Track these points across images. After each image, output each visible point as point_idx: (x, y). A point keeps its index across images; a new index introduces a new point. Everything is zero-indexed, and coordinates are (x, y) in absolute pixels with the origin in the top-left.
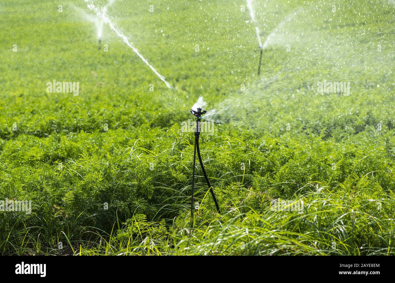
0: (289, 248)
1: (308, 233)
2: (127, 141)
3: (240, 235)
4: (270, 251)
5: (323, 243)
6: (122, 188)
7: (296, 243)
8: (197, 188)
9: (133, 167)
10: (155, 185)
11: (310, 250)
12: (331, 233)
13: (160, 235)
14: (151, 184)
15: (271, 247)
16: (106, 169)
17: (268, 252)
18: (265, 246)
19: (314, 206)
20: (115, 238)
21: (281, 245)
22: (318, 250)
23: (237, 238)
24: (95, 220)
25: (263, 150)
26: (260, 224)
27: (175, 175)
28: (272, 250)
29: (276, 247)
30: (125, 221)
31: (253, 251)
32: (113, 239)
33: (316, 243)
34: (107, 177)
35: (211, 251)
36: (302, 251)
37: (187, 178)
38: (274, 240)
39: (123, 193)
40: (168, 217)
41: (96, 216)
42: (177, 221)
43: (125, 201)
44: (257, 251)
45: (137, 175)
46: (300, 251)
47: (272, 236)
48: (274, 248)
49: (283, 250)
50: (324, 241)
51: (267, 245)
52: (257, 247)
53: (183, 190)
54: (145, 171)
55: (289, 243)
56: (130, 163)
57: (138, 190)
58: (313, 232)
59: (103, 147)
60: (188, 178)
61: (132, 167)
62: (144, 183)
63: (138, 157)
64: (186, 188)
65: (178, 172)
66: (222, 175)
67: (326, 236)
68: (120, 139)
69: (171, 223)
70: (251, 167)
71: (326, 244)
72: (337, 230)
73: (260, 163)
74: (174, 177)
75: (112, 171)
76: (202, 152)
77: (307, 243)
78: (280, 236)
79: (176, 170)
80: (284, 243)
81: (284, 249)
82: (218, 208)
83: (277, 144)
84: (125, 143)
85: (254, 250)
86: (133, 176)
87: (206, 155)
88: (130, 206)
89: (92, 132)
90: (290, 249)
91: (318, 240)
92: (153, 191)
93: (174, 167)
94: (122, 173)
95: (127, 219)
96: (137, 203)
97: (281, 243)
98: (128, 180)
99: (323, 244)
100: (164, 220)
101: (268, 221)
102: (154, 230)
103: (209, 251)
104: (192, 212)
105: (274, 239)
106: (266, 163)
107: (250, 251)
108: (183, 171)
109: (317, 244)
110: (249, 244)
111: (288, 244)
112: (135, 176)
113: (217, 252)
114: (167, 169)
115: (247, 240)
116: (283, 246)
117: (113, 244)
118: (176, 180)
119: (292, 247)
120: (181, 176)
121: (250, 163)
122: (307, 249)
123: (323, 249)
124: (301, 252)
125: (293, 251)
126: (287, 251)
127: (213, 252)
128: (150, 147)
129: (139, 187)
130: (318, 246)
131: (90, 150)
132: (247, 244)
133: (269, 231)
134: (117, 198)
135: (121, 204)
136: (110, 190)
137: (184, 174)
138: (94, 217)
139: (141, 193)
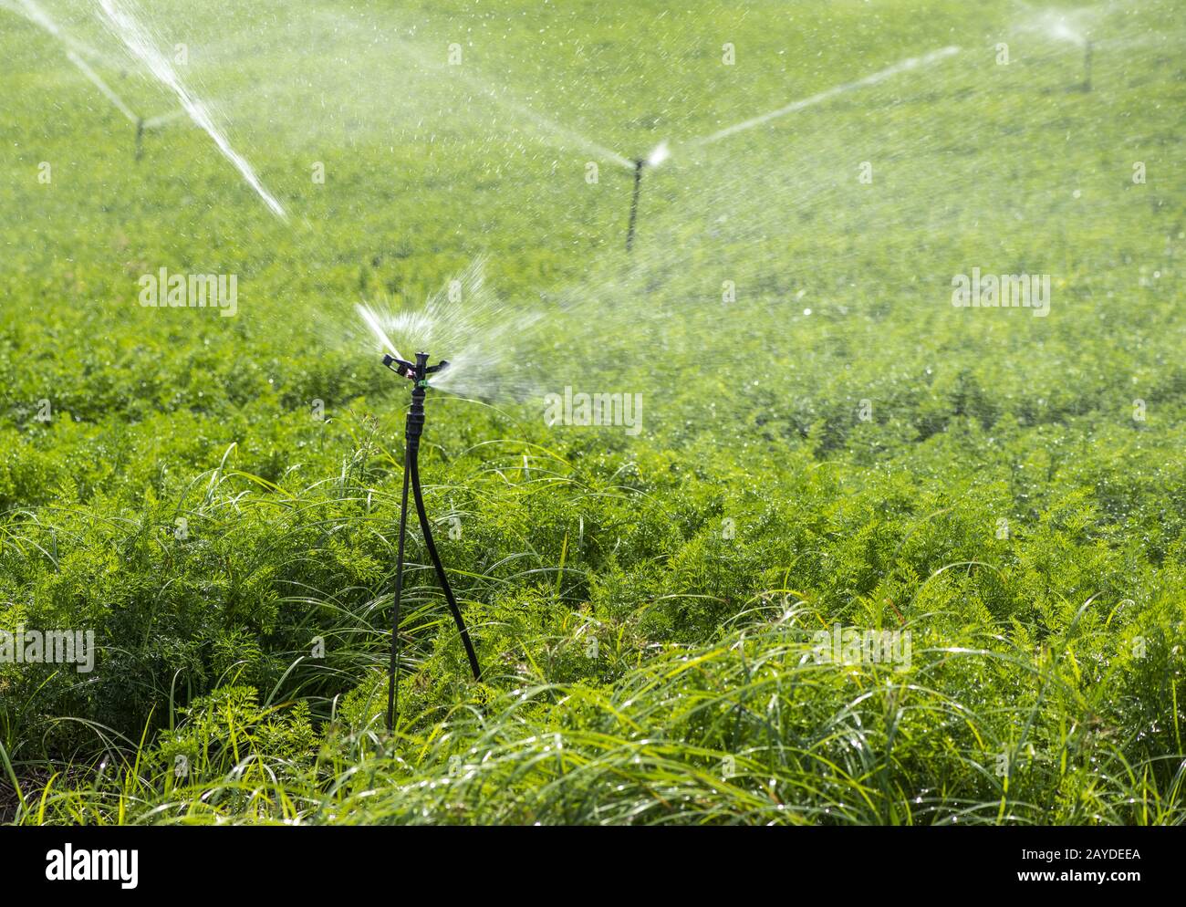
0: (687, 798)
1: (751, 750)
2: (204, 449)
3: (535, 753)
4: (629, 807)
5: (798, 783)
6: (180, 600)
7: (710, 780)
8: (416, 604)
9: (217, 534)
10: (283, 591)
11: (753, 806)
12: (824, 754)
13: (293, 750)
14: (272, 588)
15: (632, 794)
16: (132, 540)
17: (622, 809)
18: (614, 790)
19: (771, 666)
20: (153, 755)
21: (666, 788)
22: (780, 807)
23: (525, 765)
24: (93, 697)
25: (627, 484)
26: (598, 720)
27: (345, 562)
28: (636, 804)
29: (648, 794)
30: (185, 705)
31: (576, 806)
32: (145, 757)
33: (773, 783)
34: (135, 557)
35: (442, 803)
36: (730, 809)
37: (384, 571)
38: (643, 773)
39: (182, 616)
40: (322, 693)
41: (96, 684)
42: (346, 705)
43: (186, 637)
44: (586, 806)
45: (227, 559)
46: (722, 808)
47: (637, 760)
48: (641, 796)
49: (667, 804)
50: (799, 778)
51: (621, 788)
52: (588, 794)
53: (372, 608)
54: (252, 546)
55: (690, 783)
56: (206, 521)
57: (230, 606)
58: (765, 748)
59: (128, 469)
60: (387, 569)
61: (214, 533)
62: (249, 583)
63: (235, 502)
64: (378, 603)
65: (357, 551)
66: (493, 563)
67: (807, 763)
68: (182, 445)
69: (327, 708)
70: (586, 539)
71: (807, 786)
72: (843, 744)
73: (614, 526)
74: (343, 569)
75: (151, 544)
76: (428, 492)
77: (745, 783)
78: (660, 759)
79: (349, 545)
80: (674, 782)
81: (672, 802)
82: (476, 670)
83: (672, 468)
84: (198, 458)
85: (576, 801)
86: (214, 561)
87: (447, 501)
88: (206, 653)
89: (99, 420)
90: (691, 801)
91: (782, 774)
92: (276, 611)
93: (344, 536)
94: (181, 551)
95: (193, 697)
96: (227, 644)
97: (662, 783)
98: (198, 572)
99: (797, 787)
100: (306, 702)
101: (626, 712)
102: (274, 733)
103: (437, 802)
104: (392, 679)
105: (642, 768)
106: (633, 529)
107: (564, 805)
108: (372, 548)
109: (778, 786)
110: (562, 784)
111: (685, 786)
112: (222, 561)
113: (462, 806)
114: (321, 541)
115: (557, 767)
116: (670, 790)
117: (147, 775)
118: (350, 574)
119: (699, 794)
120: (365, 566)
121: (582, 527)
122: (744, 804)
123: (797, 801)
124: (726, 812)
125: (702, 807)
126: (683, 807)
127: (448, 806)
128: (273, 471)
129: (234, 598)
130: (780, 792)
131: (89, 477)
132: (556, 783)
133: (627, 745)
134: (164, 629)
135: (173, 648)
136: (142, 601)
137: (376, 557)
138: (90, 687)
139: (237, 612)
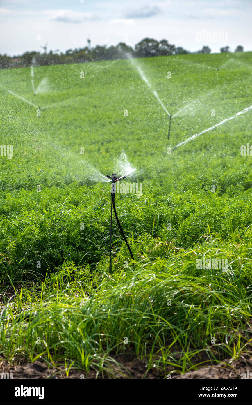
0: (188, 290)
1: (204, 277)
2: (60, 197)
3: (148, 279)
4: (173, 292)
6: (55, 238)
7: (194, 285)
8: (116, 238)
9: (64, 221)
10: (82, 236)
11: (205, 291)
12: (223, 277)
13: (85, 277)
14: (79, 235)
15: (174, 289)
16: (42, 223)
17: (172, 293)
18: (169, 288)
20: (49, 280)
21: (182, 287)
22: (212, 291)
23: (146, 282)
24: (33, 264)
26: (164, 269)
27: (97, 227)
28: (175, 291)
29: (178, 289)
30: (57, 267)
31: (159, 292)
32: (47, 280)
34: (43, 228)
35: (125, 293)
36: (199, 292)
37: (107, 230)
38: (176, 283)
39: (55, 243)
40: (92, 262)
41: (34, 261)
42: (99, 265)
43: (57, 249)
44: (162, 292)
45: (67, 227)
46: (197, 292)
47: (175, 280)
48: (176, 289)
49: (183, 292)
50: (217, 283)
51: (171, 287)
52: (162, 289)
53: (104, 240)
54: (73, 224)
55: (189, 285)
56: (61, 218)
57: (68, 240)
58: (208, 276)
59: (40, 203)
60: (108, 229)
61: (63, 221)
62: (72, 234)
63: (68, 212)
64: (107, 238)
65: (100, 225)
66: (136, 227)
67: (219, 279)
68: (54, 196)
69: (95, 266)
70: (160, 219)
71: (219, 285)
72: (228, 274)
73: (167, 216)
74: (97, 229)
75: (46, 224)
76: (118, 209)
77: (203, 285)
78: (181, 280)
79: (98, 223)
80: (185, 285)
81: (184, 291)
82: (132, 256)
83: (181, 199)
84: (58, 200)
85: (160, 291)
86: (63, 229)
87: (123, 210)
88: (62, 253)
89: (32, 190)
90: (189, 290)
91: (212, 282)
92: (80, 241)
93: (97, 221)
94: (55, 225)
95: (59, 264)
96: (67, 250)
97: (181, 286)
98: (60, 231)
99: (216, 286)
100: (89, 265)
101: (171, 267)
102: (80, 273)
103: (123, 293)
104: (110, 258)
105: (176, 282)
106: (172, 217)
107: (156, 292)
108: (104, 224)
109: (211, 286)
110: (156, 287)
111: (187, 286)
112: (66, 228)
113: (130, 293)
114: (91, 222)
115: (153, 283)
116: (184, 288)
117: (48, 285)
118: (99, 231)
119: (191, 289)
120: (103, 228)
121: (158, 216)
122: (203, 290)
123: (217, 290)
124: (198, 293)
125: (192, 292)
126: (187, 292)
127: (126, 293)
128: (77, 204)
129: (68, 238)
131: (30, 205)
132: (154, 287)
133: (172, 276)
134: (51, 247)
135: (54, 252)
136: (45, 239)
137: (105, 226)
138: (32, 262)
139: (70, 242)
